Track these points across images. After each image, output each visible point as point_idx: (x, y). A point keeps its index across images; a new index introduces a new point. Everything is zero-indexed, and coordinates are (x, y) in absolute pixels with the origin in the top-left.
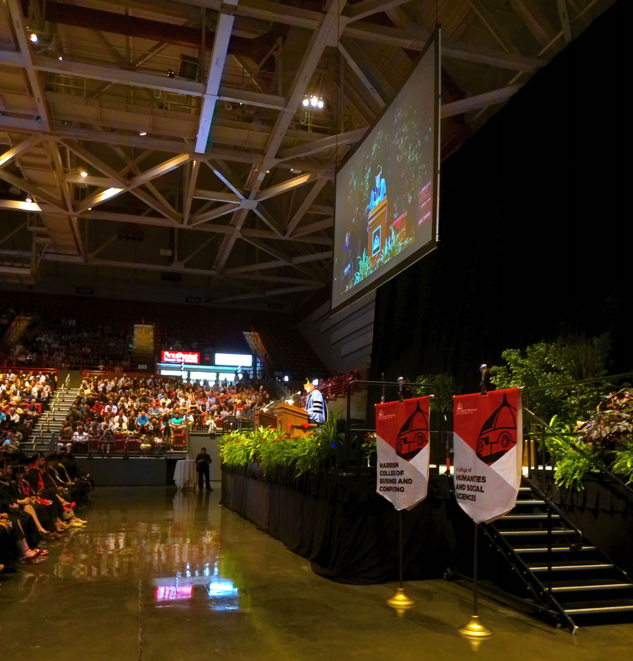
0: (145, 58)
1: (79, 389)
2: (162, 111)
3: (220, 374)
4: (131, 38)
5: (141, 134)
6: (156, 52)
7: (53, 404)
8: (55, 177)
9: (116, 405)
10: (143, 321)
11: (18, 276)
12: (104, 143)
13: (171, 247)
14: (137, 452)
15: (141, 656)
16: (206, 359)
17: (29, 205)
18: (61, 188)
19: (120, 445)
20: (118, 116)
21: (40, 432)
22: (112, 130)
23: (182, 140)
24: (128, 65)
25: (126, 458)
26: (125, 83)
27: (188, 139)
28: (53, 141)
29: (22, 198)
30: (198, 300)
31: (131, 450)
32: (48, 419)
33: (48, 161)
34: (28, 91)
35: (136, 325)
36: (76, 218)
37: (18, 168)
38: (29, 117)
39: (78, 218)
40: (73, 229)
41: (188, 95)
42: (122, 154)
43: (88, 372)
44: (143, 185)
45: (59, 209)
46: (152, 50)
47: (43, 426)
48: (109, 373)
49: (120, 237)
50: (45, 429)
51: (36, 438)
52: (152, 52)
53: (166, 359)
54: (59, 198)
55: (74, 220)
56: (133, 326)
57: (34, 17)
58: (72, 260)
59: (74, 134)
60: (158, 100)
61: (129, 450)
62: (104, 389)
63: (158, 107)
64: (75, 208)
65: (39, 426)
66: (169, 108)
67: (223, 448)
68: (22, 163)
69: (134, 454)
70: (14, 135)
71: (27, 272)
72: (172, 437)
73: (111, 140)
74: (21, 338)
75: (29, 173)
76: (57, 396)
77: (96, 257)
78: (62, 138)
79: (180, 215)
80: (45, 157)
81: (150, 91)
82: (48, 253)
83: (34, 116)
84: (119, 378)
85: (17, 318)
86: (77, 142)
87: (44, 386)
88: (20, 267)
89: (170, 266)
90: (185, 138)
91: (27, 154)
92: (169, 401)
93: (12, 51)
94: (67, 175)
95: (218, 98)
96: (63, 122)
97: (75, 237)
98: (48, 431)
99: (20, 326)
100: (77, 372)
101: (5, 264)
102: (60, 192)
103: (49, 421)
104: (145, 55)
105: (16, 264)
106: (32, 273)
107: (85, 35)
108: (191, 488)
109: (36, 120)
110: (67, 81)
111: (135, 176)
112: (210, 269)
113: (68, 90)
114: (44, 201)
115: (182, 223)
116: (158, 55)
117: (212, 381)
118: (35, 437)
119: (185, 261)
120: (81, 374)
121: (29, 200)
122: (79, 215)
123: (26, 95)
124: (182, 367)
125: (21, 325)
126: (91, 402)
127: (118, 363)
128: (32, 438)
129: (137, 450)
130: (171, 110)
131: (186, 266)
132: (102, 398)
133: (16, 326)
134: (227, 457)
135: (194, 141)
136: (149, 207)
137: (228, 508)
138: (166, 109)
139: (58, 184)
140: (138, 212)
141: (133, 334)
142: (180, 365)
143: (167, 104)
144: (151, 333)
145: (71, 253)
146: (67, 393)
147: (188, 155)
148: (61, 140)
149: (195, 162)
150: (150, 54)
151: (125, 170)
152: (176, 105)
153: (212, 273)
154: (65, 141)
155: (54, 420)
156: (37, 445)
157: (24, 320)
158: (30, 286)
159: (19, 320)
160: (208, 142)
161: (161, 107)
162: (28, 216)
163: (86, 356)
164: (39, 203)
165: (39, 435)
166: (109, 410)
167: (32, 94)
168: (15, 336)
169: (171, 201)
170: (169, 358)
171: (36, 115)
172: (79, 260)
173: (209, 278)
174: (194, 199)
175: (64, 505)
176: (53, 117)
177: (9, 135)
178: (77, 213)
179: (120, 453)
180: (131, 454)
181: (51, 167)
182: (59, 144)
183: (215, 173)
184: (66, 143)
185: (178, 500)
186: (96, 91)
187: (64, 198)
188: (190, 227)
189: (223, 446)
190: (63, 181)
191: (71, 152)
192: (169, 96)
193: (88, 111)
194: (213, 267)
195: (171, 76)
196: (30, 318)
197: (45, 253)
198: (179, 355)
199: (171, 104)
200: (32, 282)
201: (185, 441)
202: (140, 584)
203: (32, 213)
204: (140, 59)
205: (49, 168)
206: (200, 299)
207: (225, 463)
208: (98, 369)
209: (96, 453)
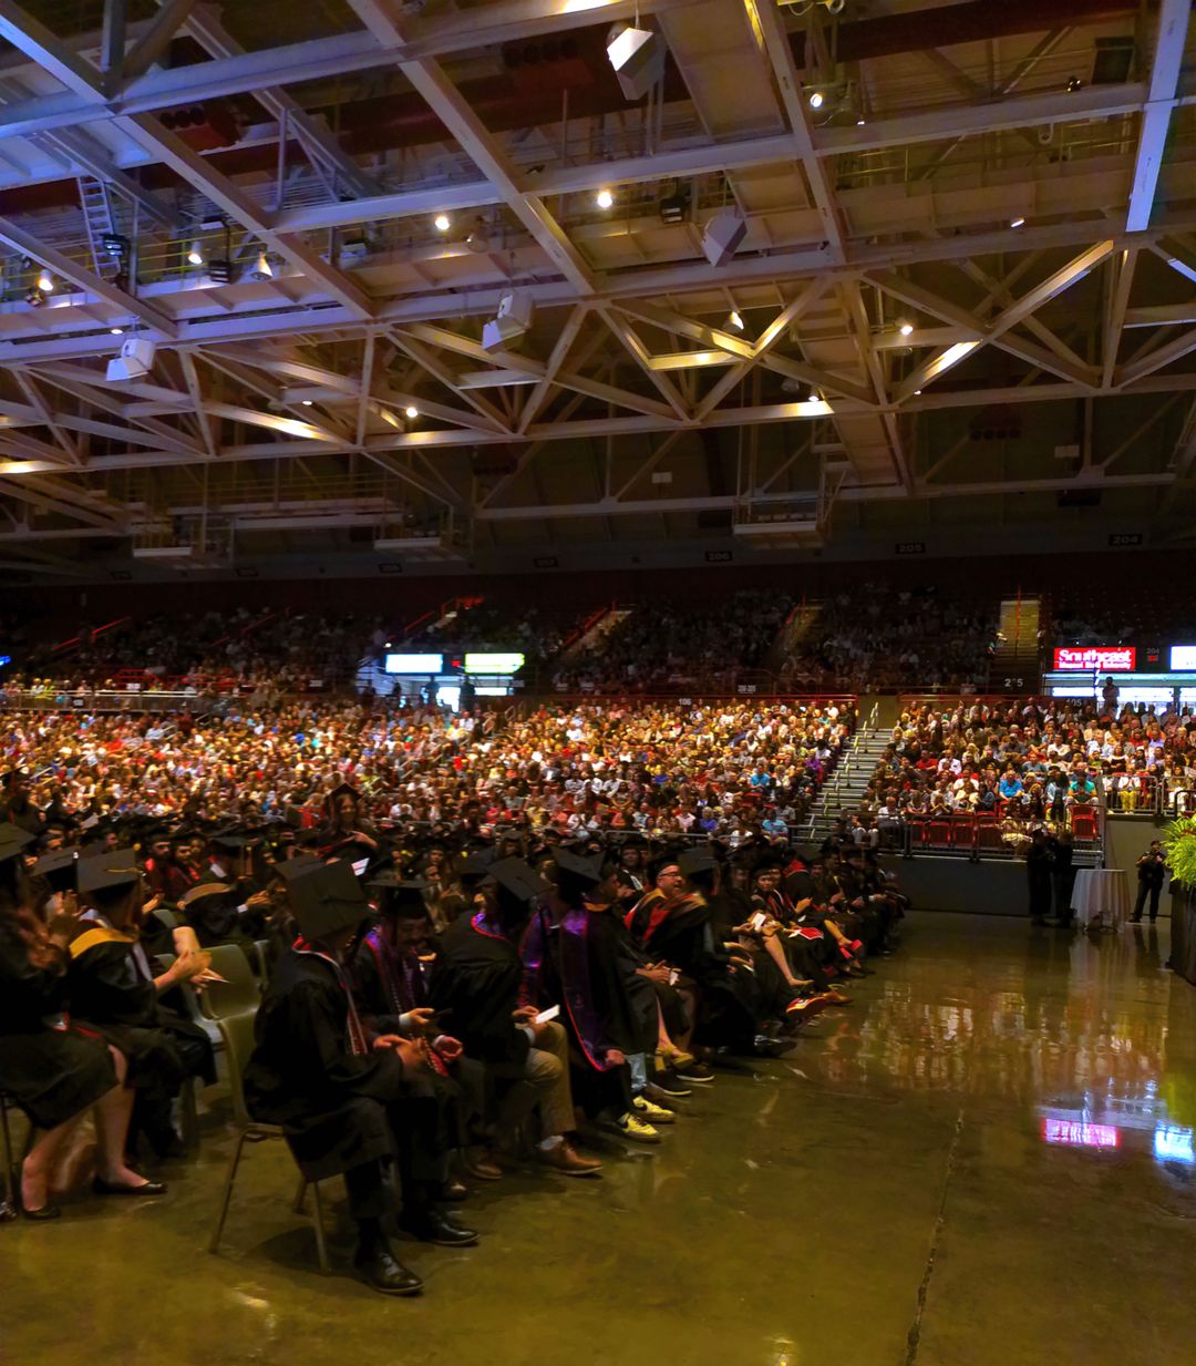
0: (1022, 71)
1: (894, 730)
2: (1056, 166)
3: (1182, 689)
4: (996, 41)
5: (1013, 225)
6: (1043, 53)
7: (846, 758)
8: (857, 345)
9: (959, 758)
10: (1019, 594)
11: (795, 536)
12: (942, 261)
13: (1079, 439)
14: (996, 849)
15: (926, 1280)
16: (1149, 659)
17: (814, 408)
18: (866, 364)
19: (963, 835)
20: (968, 202)
21: (823, 807)
22: (958, 232)
23: (1099, 215)
24: (992, 95)
25: (975, 861)
26: (980, 130)
27: (1111, 209)
28: (850, 281)
29: (802, 397)
30: (1135, 539)
31: (985, 846)
32: (837, 784)
33: (842, 321)
34: (807, 200)
35: (1004, 603)
36: (894, 415)
37: (796, 343)
38: (811, 247)
39: (897, 415)
40: (888, 436)
41: (1111, 117)
42: (977, 274)
43: (914, 698)
44: (1020, 324)
45: (863, 403)
46: (1036, 52)
47: (828, 797)
48: (950, 698)
49: (975, 437)
50: (832, 802)
51: (817, 818)
52: (1037, 55)
53: (1063, 665)
54: (863, 384)
55: (891, 419)
56: (999, 606)
57: (815, 64)
58: (888, 493)
59: (887, 257)
60: (1049, 145)
61: (981, 845)
62: (939, 729)
63: (1048, 160)
64: (890, 397)
65: (822, 797)
66: (1070, 156)
67: (1172, 848)
68: (802, 334)
69: (990, 852)
70: (787, 286)
71: (810, 527)
72: (1069, 820)
73: (951, 251)
74: (799, 645)
75: (814, 349)
76: (855, 744)
77: (931, 481)
78: (865, 270)
79: (1096, 370)
80: (836, 313)
81: (1029, 134)
82: (846, 488)
83: (817, 244)
84: (967, 706)
85: (797, 609)
86: (894, 271)
87: (834, 726)
88: (800, 520)
89: (1075, 476)
90: (1103, 209)
91: (807, 316)
92: (1064, 750)
93: (778, 135)
94: (876, 337)
95: (1176, 103)
96: (868, 240)
97: (892, 451)
98: (839, 807)
99: (800, 624)
100: (892, 699)
101: (776, 517)
102: (863, 372)
103: (840, 787)
104: (1023, 66)
105: (793, 516)
106: (818, 527)
107: (908, 67)
108: (1107, 927)
109: (822, 249)
110: (877, 161)
111: (1003, 310)
112: (1163, 470)
113: (880, 178)
114: (840, 394)
115: (1100, 386)
116: (1050, 56)
117: (1162, 705)
118: (813, 815)
119: (1107, 463)
120: (898, 701)
121: (814, 399)
122: (898, 407)
123: (805, 209)
124: (1095, 678)
125: (802, 622)
126: (913, 755)
127: (968, 679)
128: (810, 817)
129: (996, 845)
130: (1073, 159)
131: (1109, 472)
132: (934, 745)
133: (793, 623)
134: (1181, 869)
135: (1124, 209)
136: (1034, 366)
137: (1184, 977)
138: (1065, 158)
139: (861, 358)
140: (1013, 382)
141: (998, 621)
142: (1092, 675)
143: (1065, 149)
144: (1036, 616)
145: (885, 481)
146: (873, 738)
147: (1112, 242)
148: (865, 274)
149: (1126, 252)
150: (1031, 62)
151: (985, 305)
152: (1086, 145)
153: (1168, 478)
154: (872, 275)
155: (849, 787)
156: (818, 830)
157: (807, 612)
158: (817, 552)
159: (800, 612)
160: (1154, 204)
161: (1053, 160)
162: (814, 426)
163: (907, 667)
164: (830, 400)
165: (822, 812)
166: (946, 767)
167: (814, 205)
168: (791, 642)
169: (1079, 348)
170: (1069, 662)
171: (820, 240)
172: (900, 492)
173: (1162, 489)
174: (1124, 330)
175: (841, 944)
176: (851, 236)
177: (780, 288)
178: (895, 405)
179: (964, 851)
180: (984, 851)
181: (849, 331)
182: (863, 284)
183: (1172, 264)
184: (875, 279)
185: (1080, 949)
186: (929, 165)
187: (871, 381)
188: (1117, 390)
189: (1171, 844)
190: (868, 351)
191: (884, 294)
192: (1072, 131)
193: (911, 208)
194: (1170, 466)
195: (1076, 88)
196: (817, 608)
197: (842, 488)
198: (1091, 654)
199: (1074, 147)
200: (819, 544)
201: (1097, 829)
202: (960, 1120)
203: (819, 421)
204: (1015, 75)
205: (845, 332)
206: (1140, 537)
207: (1177, 880)
208: (930, 692)
209: (919, 849)
